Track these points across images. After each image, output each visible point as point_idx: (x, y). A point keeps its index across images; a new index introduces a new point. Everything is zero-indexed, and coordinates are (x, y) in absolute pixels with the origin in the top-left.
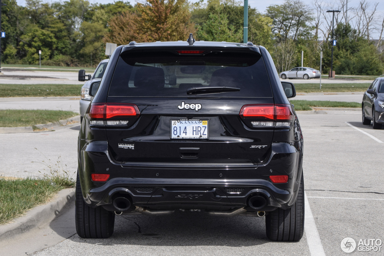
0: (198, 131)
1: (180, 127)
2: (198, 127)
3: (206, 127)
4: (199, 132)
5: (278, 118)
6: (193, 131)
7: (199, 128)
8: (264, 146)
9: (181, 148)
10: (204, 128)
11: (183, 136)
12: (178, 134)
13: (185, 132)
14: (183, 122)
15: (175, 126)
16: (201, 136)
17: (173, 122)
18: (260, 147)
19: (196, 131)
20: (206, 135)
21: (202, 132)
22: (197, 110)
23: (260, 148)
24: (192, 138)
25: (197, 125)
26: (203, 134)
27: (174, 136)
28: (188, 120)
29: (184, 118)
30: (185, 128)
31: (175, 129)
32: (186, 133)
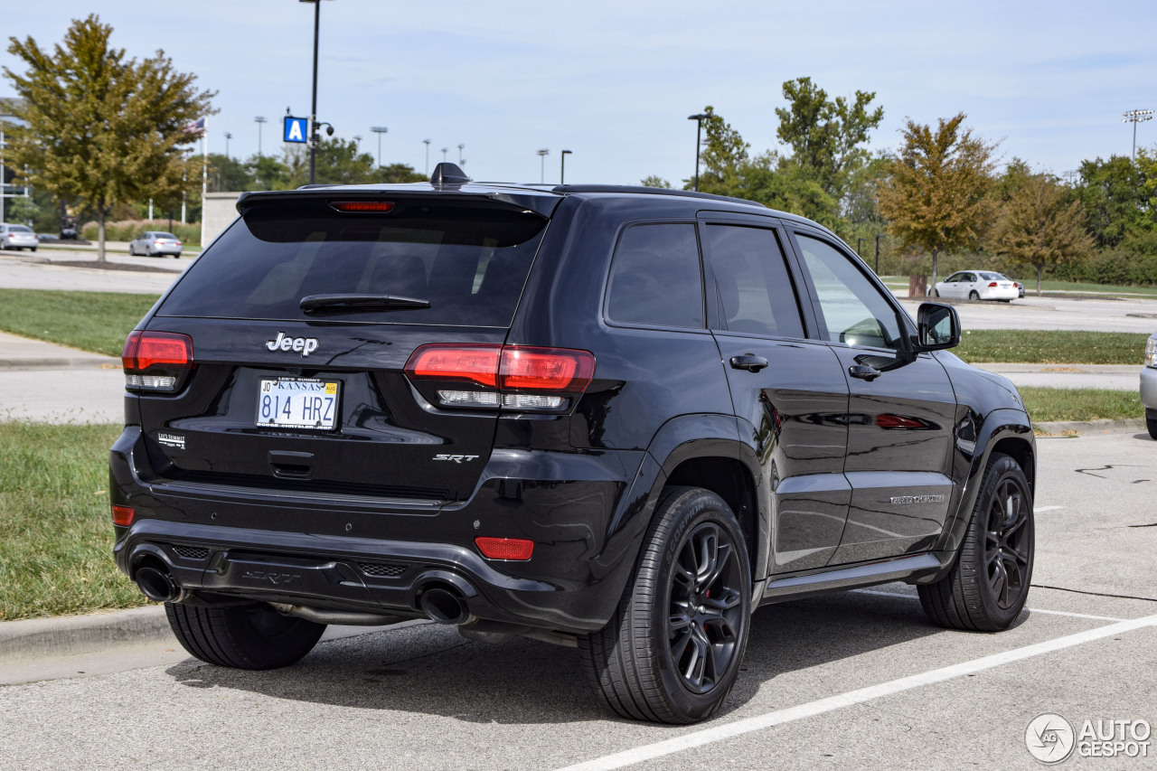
0: (315, 409)
1: (277, 397)
2: (316, 398)
3: (331, 399)
4: (317, 412)
5: (509, 384)
6: (305, 408)
7: (318, 401)
8: (470, 457)
9: (273, 452)
10: (329, 401)
11: (282, 420)
12: (272, 416)
13: (287, 410)
14: (286, 384)
15: (266, 393)
16: (319, 423)
17: (264, 383)
18: (458, 458)
19: (310, 408)
20: (330, 419)
21: (323, 412)
22: (305, 353)
23: (459, 462)
24: (300, 427)
25: (314, 394)
26: (325, 419)
27: (262, 421)
28: (296, 380)
29: (287, 373)
30: (289, 401)
31: (267, 402)
32: (289, 412)
